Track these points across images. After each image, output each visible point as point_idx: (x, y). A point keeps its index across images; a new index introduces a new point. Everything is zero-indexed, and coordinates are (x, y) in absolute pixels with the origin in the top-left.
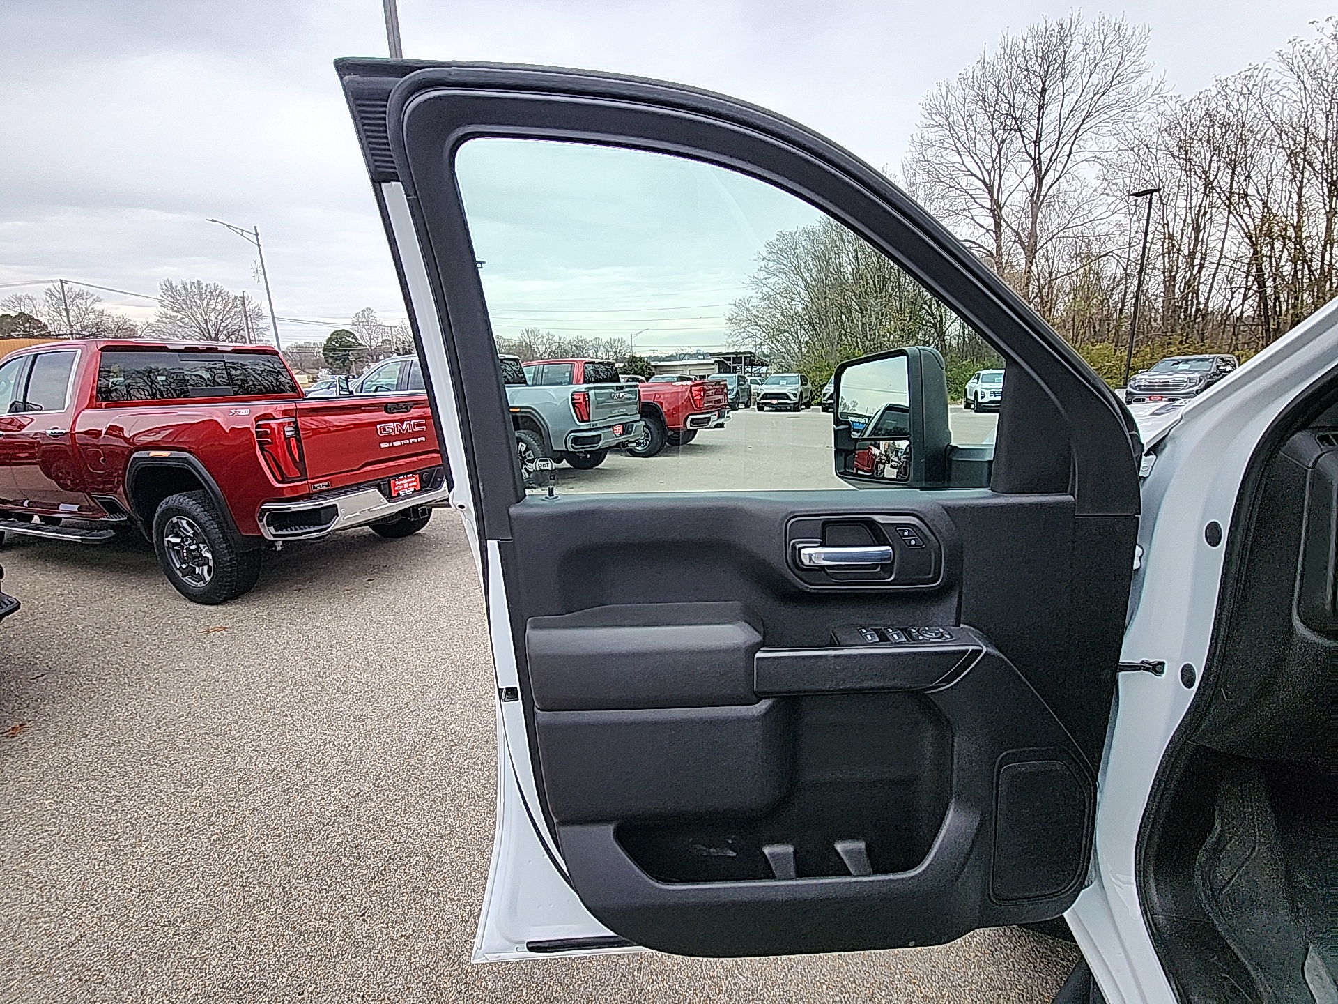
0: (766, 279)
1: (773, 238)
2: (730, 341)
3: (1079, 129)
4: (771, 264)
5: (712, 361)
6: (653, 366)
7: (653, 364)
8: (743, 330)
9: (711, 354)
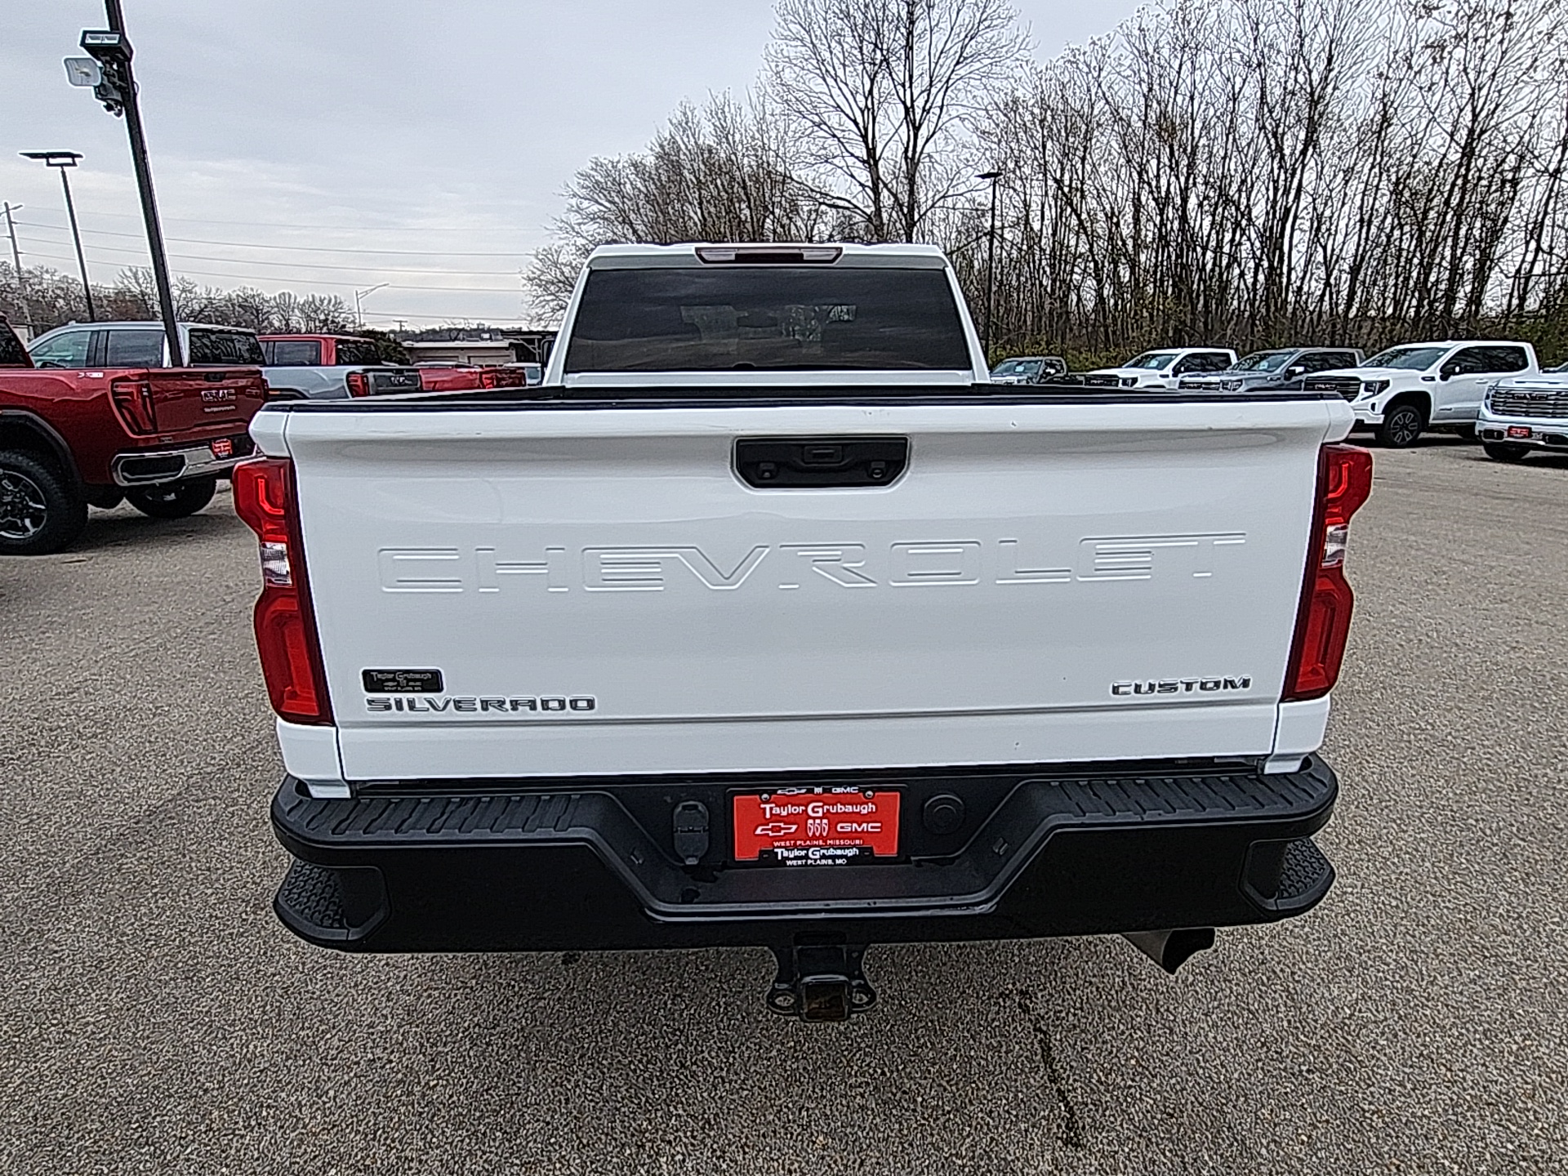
0: (579, 224)
1: (586, 167)
2: (533, 313)
3: (949, 78)
4: (586, 204)
5: (505, 344)
6: (406, 349)
7: (405, 344)
8: (552, 297)
9: (503, 332)
